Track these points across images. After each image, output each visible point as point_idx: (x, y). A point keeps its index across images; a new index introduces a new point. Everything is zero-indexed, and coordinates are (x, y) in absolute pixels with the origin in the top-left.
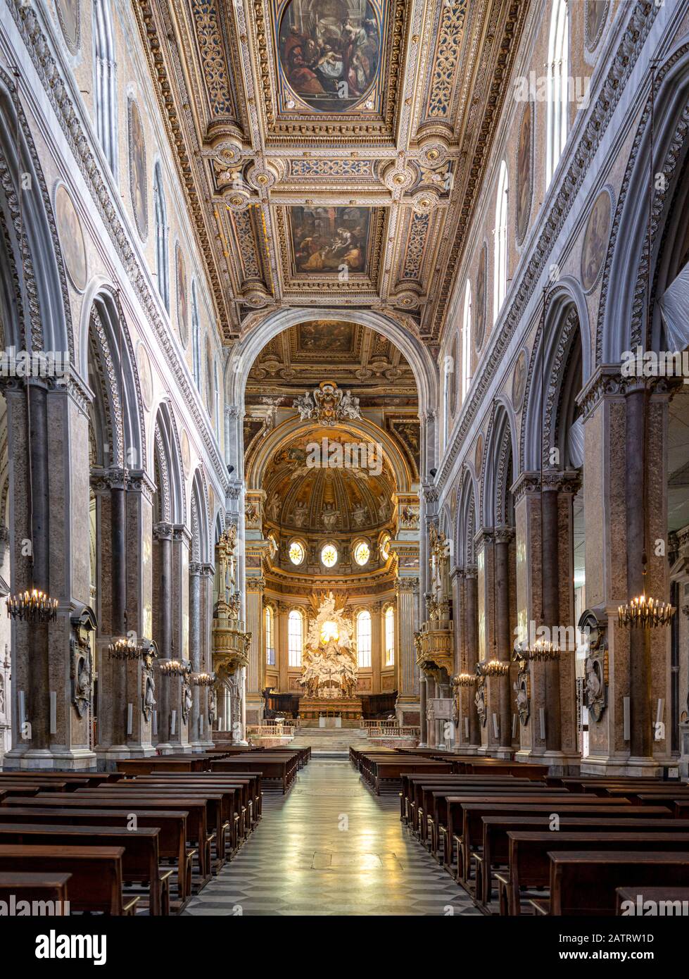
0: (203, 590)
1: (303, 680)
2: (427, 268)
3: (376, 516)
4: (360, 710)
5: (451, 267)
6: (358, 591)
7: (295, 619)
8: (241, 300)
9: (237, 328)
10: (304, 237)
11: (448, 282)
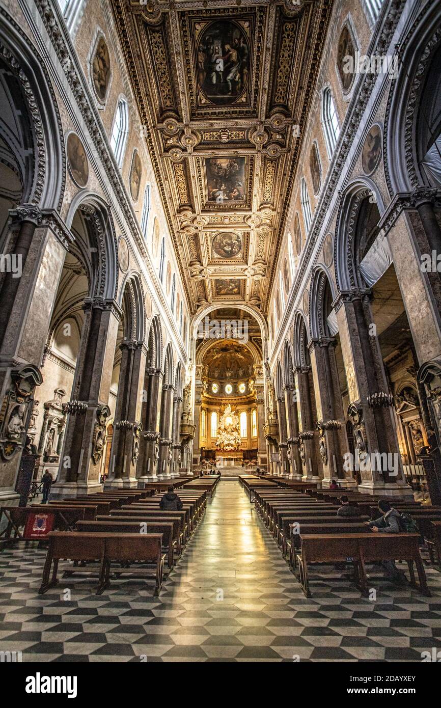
0: (178, 408)
1: (218, 443)
2: (261, 293)
3: (248, 373)
4: (242, 457)
5: (268, 293)
6: (241, 404)
7: (214, 416)
8: (198, 303)
9: (195, 311)
10: (219, 286)
11: (268, 297)
